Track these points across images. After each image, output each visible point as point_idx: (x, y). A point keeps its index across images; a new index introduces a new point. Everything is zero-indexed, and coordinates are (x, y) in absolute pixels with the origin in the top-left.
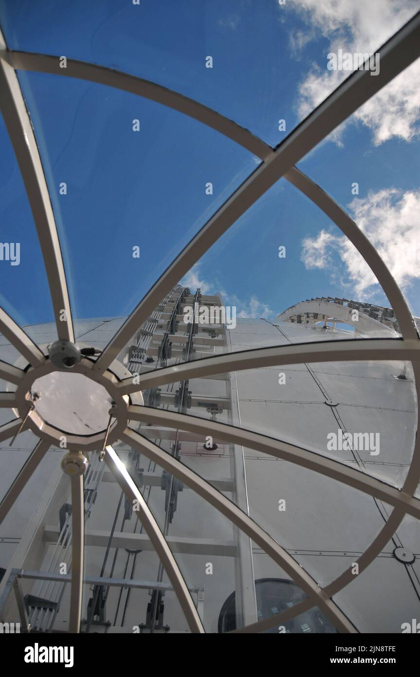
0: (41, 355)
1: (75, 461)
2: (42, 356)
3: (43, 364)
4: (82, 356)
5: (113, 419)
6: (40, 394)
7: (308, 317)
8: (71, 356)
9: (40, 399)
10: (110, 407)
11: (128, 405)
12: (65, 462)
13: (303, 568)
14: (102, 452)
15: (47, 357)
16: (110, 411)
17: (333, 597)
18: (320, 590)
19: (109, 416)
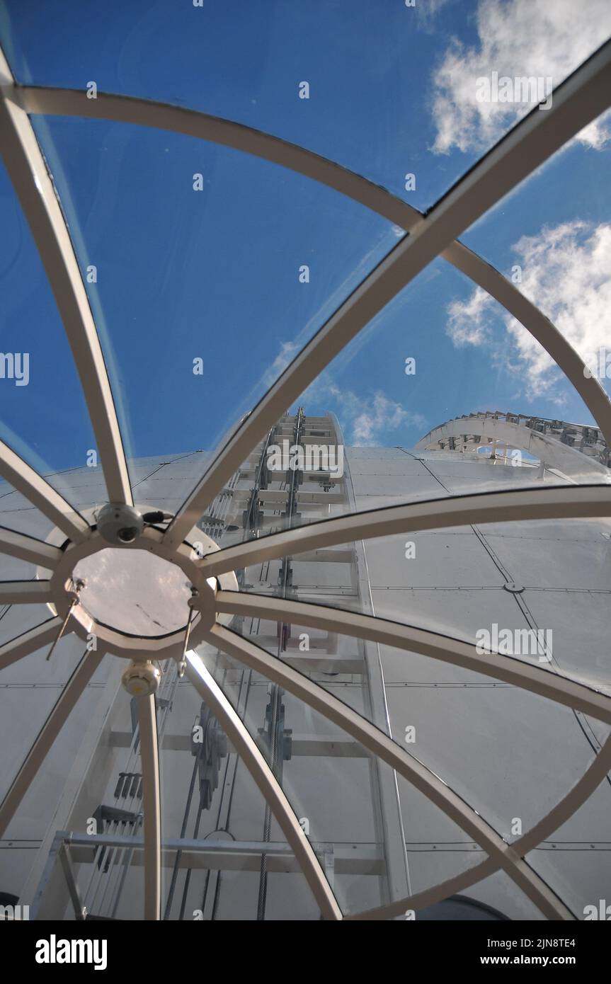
0: (85, 525)
1: (141, 675)
2: (87, 527)
3: (89, 539)
4: (145, 524)
5: (195, 613)
6: (86, 581)
7: (466, 440)
8: (129, 526)
9: (86, 587)
10: (189, 594)
11: (215, 592)
12: (128, 677)
13: (479, 816)
14: (182, 664)
15: (94, 528)
16: (189, 602)
17: (525, 856)
18: (506, 846)
19: (189, 609)
